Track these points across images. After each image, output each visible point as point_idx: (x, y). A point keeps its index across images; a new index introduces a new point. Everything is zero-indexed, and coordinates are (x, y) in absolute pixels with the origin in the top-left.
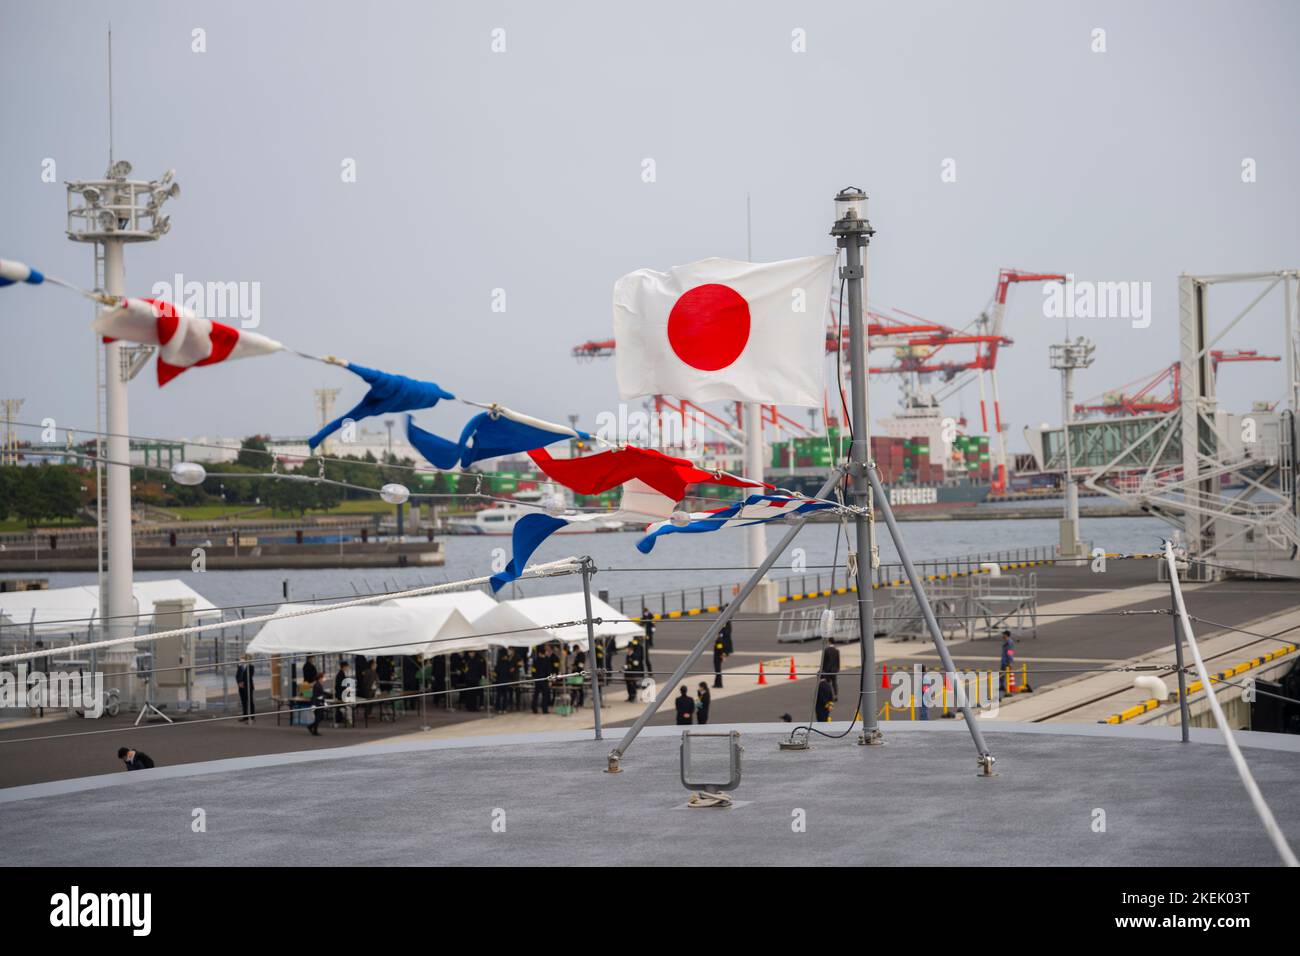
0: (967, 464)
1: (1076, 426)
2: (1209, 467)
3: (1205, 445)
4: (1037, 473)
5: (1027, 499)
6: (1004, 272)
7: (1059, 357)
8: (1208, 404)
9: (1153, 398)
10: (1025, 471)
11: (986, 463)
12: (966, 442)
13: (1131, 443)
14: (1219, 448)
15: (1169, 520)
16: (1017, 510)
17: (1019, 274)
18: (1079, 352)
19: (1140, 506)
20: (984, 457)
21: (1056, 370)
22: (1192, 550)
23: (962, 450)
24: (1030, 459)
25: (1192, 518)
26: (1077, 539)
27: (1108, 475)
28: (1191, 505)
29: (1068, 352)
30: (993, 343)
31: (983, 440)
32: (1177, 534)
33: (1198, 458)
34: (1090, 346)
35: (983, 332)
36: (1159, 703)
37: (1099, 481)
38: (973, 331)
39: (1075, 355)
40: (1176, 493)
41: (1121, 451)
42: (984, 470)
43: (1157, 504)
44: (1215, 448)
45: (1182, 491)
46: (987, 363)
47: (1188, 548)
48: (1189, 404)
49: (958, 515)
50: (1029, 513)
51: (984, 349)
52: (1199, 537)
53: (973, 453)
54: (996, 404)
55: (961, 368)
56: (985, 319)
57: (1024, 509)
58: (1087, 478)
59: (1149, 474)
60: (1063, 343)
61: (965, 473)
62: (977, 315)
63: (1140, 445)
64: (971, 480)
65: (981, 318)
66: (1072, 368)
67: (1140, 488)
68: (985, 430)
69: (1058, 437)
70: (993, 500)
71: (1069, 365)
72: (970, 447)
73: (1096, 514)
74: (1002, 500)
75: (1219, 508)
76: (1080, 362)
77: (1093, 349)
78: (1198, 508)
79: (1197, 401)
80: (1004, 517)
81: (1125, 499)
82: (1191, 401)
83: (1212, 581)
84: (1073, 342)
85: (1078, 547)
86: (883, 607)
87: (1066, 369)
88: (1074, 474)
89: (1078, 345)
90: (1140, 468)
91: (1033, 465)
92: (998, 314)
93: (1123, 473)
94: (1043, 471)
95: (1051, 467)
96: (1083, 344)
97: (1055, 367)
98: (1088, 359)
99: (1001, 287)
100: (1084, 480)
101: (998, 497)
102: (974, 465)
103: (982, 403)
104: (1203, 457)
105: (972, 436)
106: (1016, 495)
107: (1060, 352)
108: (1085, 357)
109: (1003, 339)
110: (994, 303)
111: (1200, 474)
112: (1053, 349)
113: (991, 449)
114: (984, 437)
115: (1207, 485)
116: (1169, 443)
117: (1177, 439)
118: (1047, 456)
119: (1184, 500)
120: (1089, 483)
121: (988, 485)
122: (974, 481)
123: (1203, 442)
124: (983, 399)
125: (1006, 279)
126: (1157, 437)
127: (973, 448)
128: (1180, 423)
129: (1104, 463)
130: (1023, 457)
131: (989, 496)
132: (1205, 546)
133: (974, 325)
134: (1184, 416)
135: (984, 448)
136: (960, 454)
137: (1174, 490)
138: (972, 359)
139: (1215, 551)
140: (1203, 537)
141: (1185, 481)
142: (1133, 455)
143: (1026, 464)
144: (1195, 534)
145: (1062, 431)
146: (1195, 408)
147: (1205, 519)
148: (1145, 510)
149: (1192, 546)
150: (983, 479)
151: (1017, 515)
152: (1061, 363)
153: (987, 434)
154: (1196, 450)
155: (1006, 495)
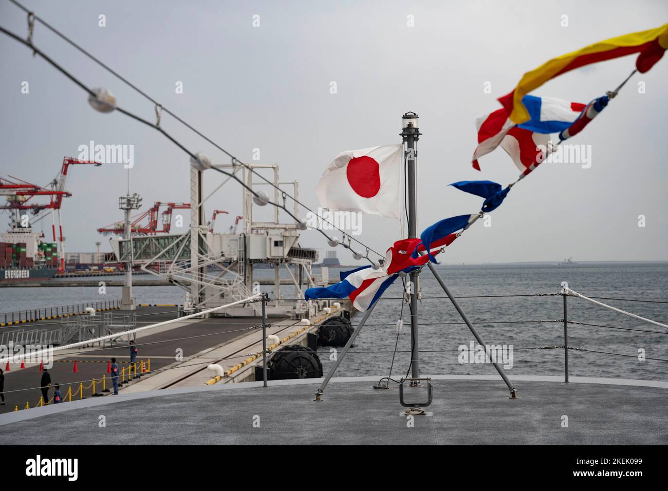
0: (45, 258)
1: (136, 239)
2: (203, 261)
3: (201, 249)
4: (116, 262)
5: (75, 276)
6: (66, 158)
7: (124, 203)
8: (203, 229)
9: (140, 226)
10: (110, 261)
11: (56, 257)
12: (45, 246)
13: (164, 248)
14: (208, 252)
15: (183, 287)
16: (75, 282)
17: (74, 160)
18: (134, 201)
19: (168, 280)
20: (54, 254)
21: (122, 210)
22: (194, 302)
23: (43, 251)
24: (113, 255)
25: (195, 286)
26: (131, 296)
27: (152, 264)
28: (194, 280)
29: (129, 201)
30: (60, 195)
31: (54, 246)
32: (188, 294)
33: (198, 256)
34: (140, 198)
35: (54, 189)
36: (221, 377)
37: (148, 267)
38: (49, 188)
39: (132, 202)
40: (187, 274)
41: (159, 252)
42: (54, 261)
43: (176, 279)
44: (206, 252)
45: (189, 272)
46: (56, 205)
47: (192, 301)
48: (194, 229)
49: (45, 284)
50: (81, 284)
51: (55, 197)
52: (198, 296)
53: (49, 252)
54: (60, 227)
55: (43, 208)
56: (55, 183)
57: (79, 281)
58: (142, 265)
59: (173, 264)
60: (126, 197)
61: (45, 262)
62: (52, 180)
63: (169, 249)
64: (48, 266)
65: (54, 182)
66: (130, 209)
67: (169, 271)
68: (54, 240)
69: (127, 244)
70: (58, 277)
71: (129, 207)
72: (47, 249)
73: (116, 284)
74: (62, 277)
75: (208, 282)
76: (135, 205)
77: (141, 200)
78: (197, 281)
79: (198, 227)
80: (69, 285)
81: (162, 277)
82: (195, 227)
83: (204, 318)
84: (131, 196)
85: (132, 300)
86: (55, 331)
87: (127, 209)
88: (135, 263)
89: (134, 198)
90: (169, 261)
91: (114, 258)
92: (62, 180)
93: (161, 263)
94: (119, 262)
95: (123, 259)
96: (136, 197)
97: (122, 208)
98: (138, 205)
99: (64, 167)
100: (140, 267)
101: (60, 275)
102: (49, 258)
103: (53, 226)
104: (201, 256)
105: (48, 243)
106: (70, 274)
107: (125, 201)
108: (137, 204)
109: (66, 193)
110: (60, 174)
111: (199, 264)
112: (120, 199)
113: (58, 250)
114: (55, 244)
115: (201, 270)
116: (183, 248)
117: (188, 246)
118: (121, 255)
119: (191, 277)
120: (143, 268)
121: (56, 269)
122: (49, 267)
123: (200, 248)
124: (54, 224)
125: (67, 162)
126: (178, 245)
127: (49, 250)
128: (190, 237)
129: (151, 258)
130: (109, 254)
131: (56, 275)
132: (200, 300)
133: (50, 185)
134: (192, 235)
135: (55, 250)
136: (42, 253)
137: (186, 272)
138: (49, 203)
139: (206, 303)
140: (200, 296)
141: (192, 267)
142: (165, 254)
143: (111, 257)
144: (196, 295)
145: (130, 241)
146: (197, 231)
147: (200, 287)
148: (171, 282)
149: (194, 300)
150: (53, 266)
151: (75, 285)
152: (125, 206)
153: (55, 242)
154: (197, 252)
155: (65, 274)
